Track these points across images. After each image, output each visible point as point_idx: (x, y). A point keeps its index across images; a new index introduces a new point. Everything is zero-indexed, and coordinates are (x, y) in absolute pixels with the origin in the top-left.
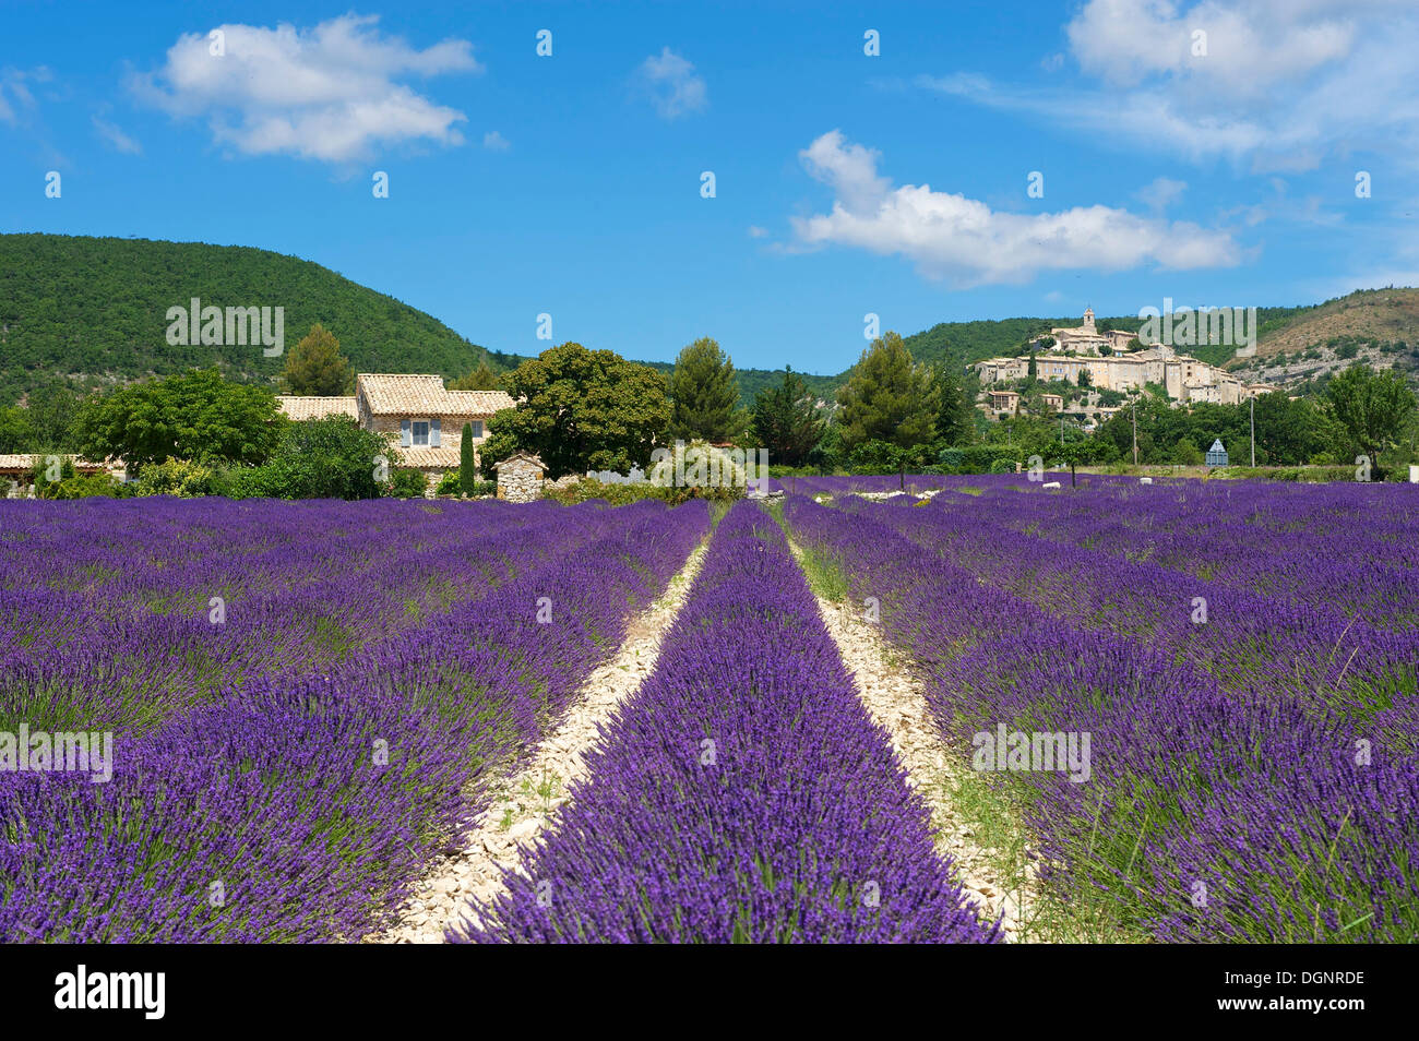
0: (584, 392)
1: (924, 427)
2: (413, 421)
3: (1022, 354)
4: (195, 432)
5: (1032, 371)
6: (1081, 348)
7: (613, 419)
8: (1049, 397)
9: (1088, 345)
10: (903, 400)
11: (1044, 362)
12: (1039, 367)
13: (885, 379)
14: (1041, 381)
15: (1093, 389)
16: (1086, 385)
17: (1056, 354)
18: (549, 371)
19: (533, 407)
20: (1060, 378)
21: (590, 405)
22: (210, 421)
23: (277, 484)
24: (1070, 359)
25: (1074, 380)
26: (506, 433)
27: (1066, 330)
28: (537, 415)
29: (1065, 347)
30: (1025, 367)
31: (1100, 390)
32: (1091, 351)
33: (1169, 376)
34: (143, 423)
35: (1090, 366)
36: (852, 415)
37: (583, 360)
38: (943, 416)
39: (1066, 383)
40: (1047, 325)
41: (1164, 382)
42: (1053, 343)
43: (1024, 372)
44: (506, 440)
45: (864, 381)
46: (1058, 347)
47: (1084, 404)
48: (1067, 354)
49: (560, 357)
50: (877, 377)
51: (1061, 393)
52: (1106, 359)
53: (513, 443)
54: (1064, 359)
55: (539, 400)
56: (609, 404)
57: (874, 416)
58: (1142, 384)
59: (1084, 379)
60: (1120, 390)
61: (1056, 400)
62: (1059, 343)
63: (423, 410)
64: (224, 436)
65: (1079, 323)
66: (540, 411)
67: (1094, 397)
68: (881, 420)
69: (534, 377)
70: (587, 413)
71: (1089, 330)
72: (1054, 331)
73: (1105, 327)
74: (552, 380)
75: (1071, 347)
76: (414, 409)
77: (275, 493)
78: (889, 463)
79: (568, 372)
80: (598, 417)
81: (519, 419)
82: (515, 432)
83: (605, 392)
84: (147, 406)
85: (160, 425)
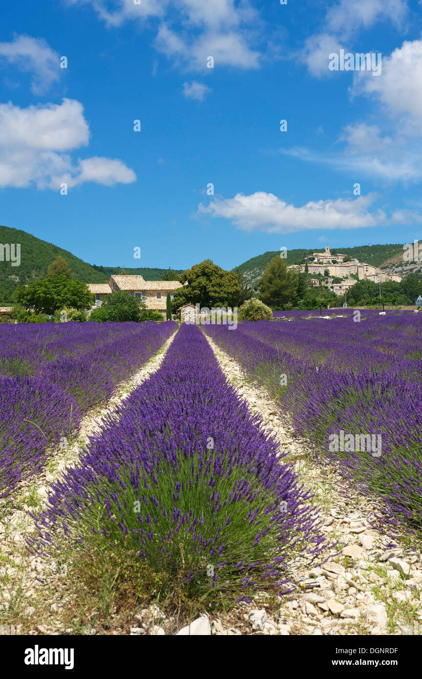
0: (211, 281)
1: (292, 292)
2: (135, 292)
3: (302, 264)
4: (61, 298)
5: (307, 270)
6: (325, 261)
7: (222, 291)
8: (313, 280)
9: (327, 260)
10: (284, 282)
11: (311, 266)
12: (309, 268)
13: (277, 274)
14: (310, 274)
15: (330, 277)
16: (327, 275)
17: (315, 263)
18: (196, 273)
19: (191, 287)
20: (317, 273)
21: (213, 286)
22: (66, 294)
23: (106, 316)
24: (321, 265)
25: (323, 273)
26: (181, 297)
27: (319, 254)
28: (193, 290)
29: (319, 260)
30: (304, 269)
31: (333, 277)
32: (329, 262)
33: (359, 271)
34: (42, 295)
35: (329, 268)
36: (265, 288)
37: (209, 269)
38: (299, 288)
39: (320, 274)
40: (311, 252)
41: (357, 274)
42: (314, 259)
43: (303, 271)
44: (182, 299)
45: (269, 275)
46: (316, 260)
47: (327, 283)
48: (320, 263)
49: (200, 268)
50: (274, 273)
51: (318, 279)
52: (335, 265)
53: (184, 300)
54: (319, 265)
55: (193, 284)
56: (220, 285)
57: (273, 288)
58: (349, 275)
59: (327, 273)
60: (340, 277)
61: (316, 281)
62: (316, 259)
63: (139, 289)
64: (71, 299)
65: (323, 251)
66: (194, 288)
67: (331, 280)
68: (276, 290)
69: (192, 276)
70: (212, 289)
71: (327, 254)
72: (314, 254)
73: (334, 252)
74: (198, 276)
75: (321, 261)
76: (135, 288)
77: (105, 320)
78: (317, 305)
79: (204, 274)
80: (217, 290)
81: (186, 291)
82: (184, 296)
83: (218, 281)
84: (43, 289)
85: (48, 296)
